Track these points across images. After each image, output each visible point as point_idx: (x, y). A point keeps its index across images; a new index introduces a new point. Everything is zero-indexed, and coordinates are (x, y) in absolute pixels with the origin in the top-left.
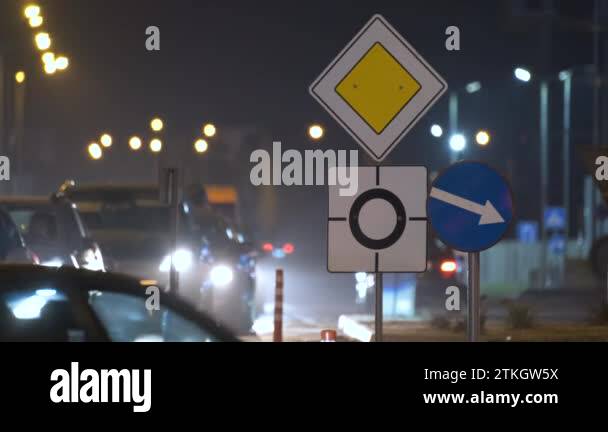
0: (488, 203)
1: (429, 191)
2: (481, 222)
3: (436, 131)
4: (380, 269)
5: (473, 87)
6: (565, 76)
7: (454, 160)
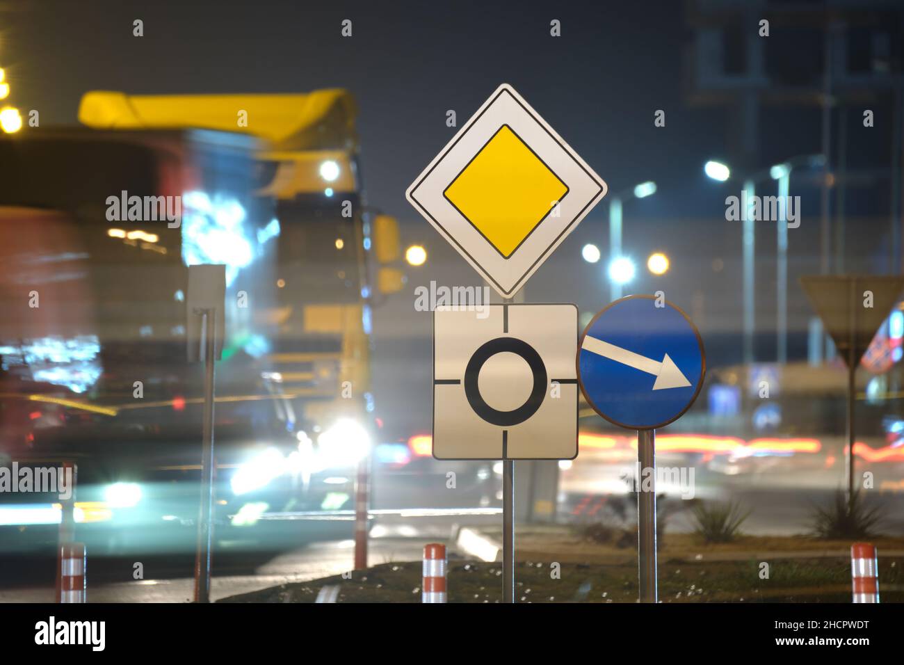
0: (667, 358)
1: (580, 341)
2: (656, 387)
3: (591, 253)
4: (509, 456)
5: (645, 190)
6: (780, 173)
7: (616, 295)
